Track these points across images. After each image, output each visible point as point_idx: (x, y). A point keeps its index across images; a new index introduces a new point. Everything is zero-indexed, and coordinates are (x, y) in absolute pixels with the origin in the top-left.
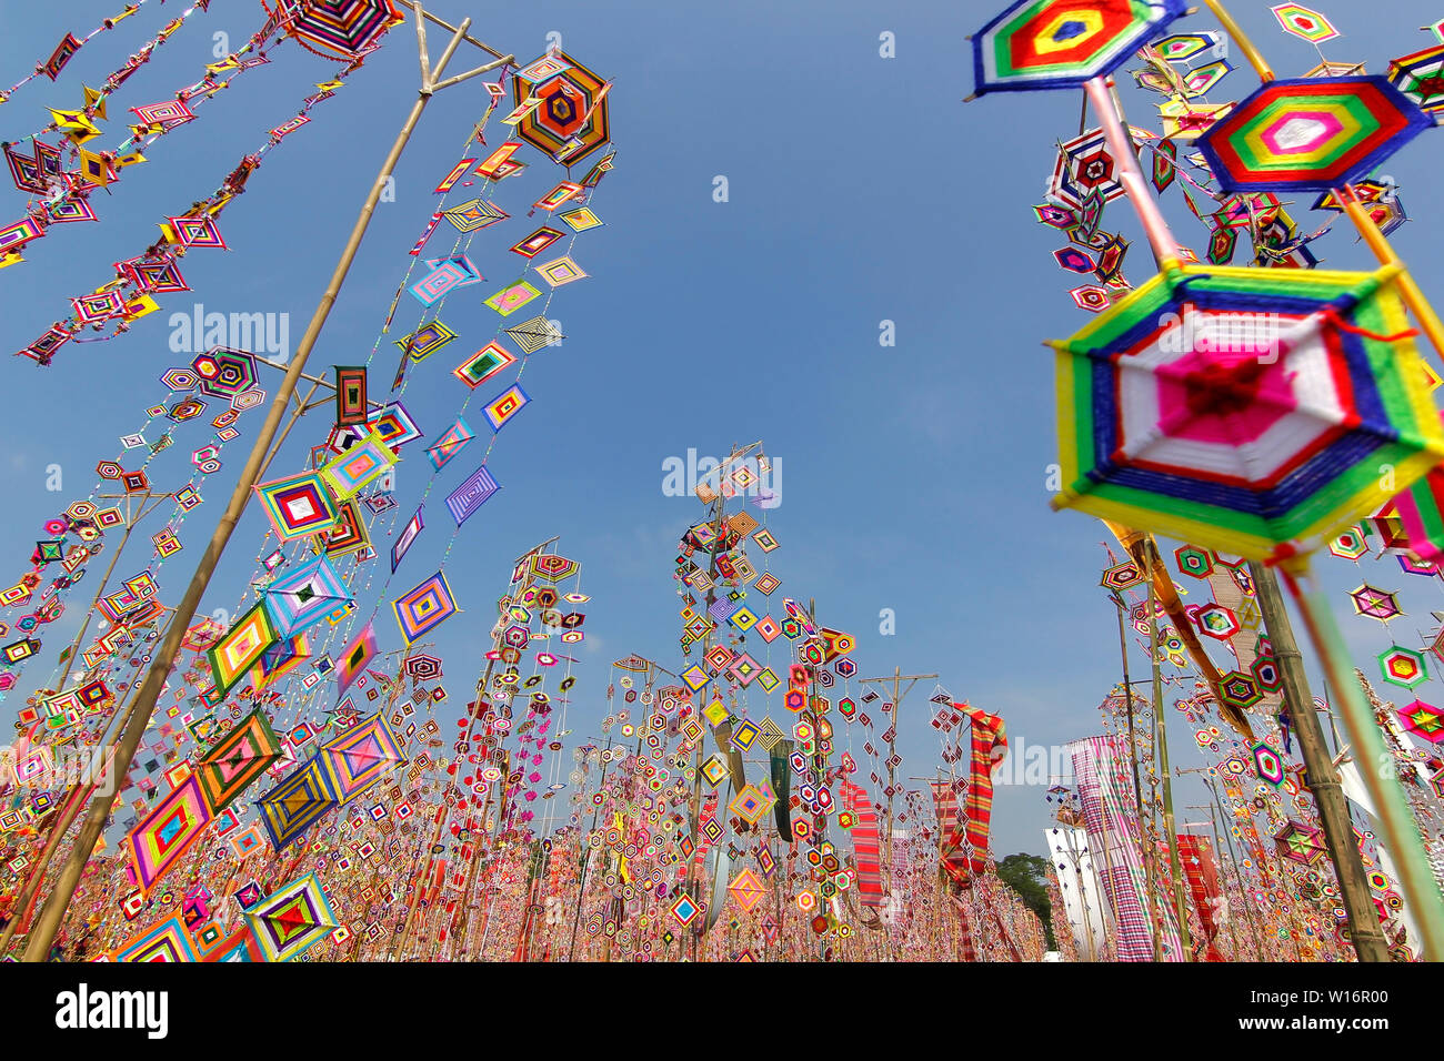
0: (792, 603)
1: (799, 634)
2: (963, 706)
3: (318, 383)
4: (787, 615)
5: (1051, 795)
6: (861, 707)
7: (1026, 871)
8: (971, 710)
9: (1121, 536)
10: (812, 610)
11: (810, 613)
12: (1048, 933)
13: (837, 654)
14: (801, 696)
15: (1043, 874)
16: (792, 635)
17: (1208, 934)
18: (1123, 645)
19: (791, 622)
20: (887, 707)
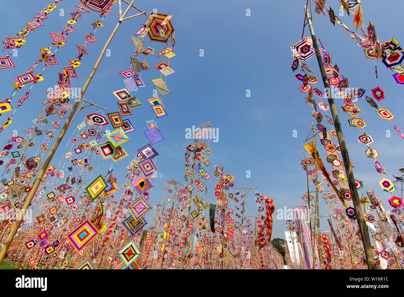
0: (217, 167)
1: (219, 175)
2: (263, 196)
3: (86, 101)
4: (216, 170)
5: (287, 222)
6: (235, 196)
7: (279, 243)
8: (265, 198)
9: (309, 151)
10: (223, 169)
11: (222, 169)
12: (284, 260)
13: (229, 181)
14: (219, 193)
15: (283, 244)
16: (217, 175)
17: (328, 262)
18: (308, 181)
19: (217, 172)
20: (242, 196)
